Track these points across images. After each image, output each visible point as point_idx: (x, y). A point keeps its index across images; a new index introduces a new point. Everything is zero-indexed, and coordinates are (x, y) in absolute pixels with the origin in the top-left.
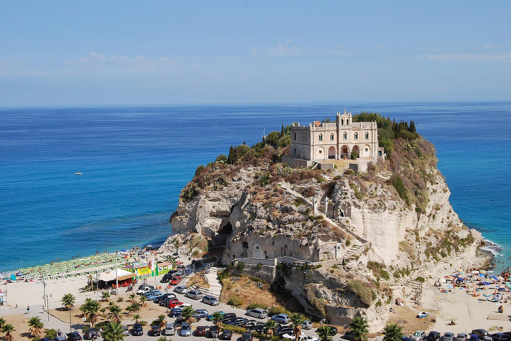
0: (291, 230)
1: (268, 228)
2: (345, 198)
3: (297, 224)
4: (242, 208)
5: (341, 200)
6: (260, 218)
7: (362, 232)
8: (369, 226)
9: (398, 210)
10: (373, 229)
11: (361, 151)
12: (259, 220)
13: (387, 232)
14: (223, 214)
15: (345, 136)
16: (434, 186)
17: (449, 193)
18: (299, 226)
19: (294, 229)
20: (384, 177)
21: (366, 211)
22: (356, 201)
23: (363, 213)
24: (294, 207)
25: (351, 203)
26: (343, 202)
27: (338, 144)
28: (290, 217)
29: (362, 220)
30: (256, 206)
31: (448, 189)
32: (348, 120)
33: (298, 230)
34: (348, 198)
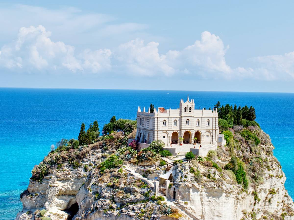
0: (133, 210)
1: (112, 208)
2: (185, 181)
3: (139, 205)
4: (88, 188)
5: (181, 183)
6: (105, 198)
7: (201, 213)
8: (207, 208)
9: (235, 194)
10: (211, 211)
11: (202, 138)
12: (103, 200)
13: (223, 214)
14: (72, 193)
15: (188, 122)
16: (271, 172)
17: (284, 179)
18: (141, 206)
19: (136, 209)
20: (223, 162)
21: (204, 193)
22: (195, 184)
23: (201, 195)
24: (136, 189)
25: (190, 186)
26: (183, 184)
27: (180, 130)
28: (132, 197)
29: (200, 202)
30: (101, 187)
31: (284, 175)
32: (190, 107)
33: (140, 210)
34: (188, 181)
